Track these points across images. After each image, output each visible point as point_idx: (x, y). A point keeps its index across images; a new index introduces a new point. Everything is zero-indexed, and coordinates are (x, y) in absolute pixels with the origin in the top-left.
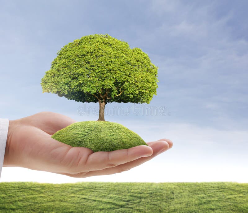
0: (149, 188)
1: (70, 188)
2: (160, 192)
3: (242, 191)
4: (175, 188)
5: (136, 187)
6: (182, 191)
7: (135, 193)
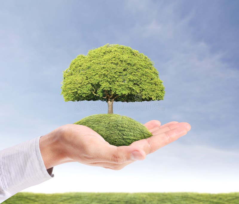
0: (125, 197)
1: (60, 197)
2: (134, 201)
3: (202, 199)
4: (146, 197)
5: (114, 197)
6: (152, 200)
7: (114, 201)
